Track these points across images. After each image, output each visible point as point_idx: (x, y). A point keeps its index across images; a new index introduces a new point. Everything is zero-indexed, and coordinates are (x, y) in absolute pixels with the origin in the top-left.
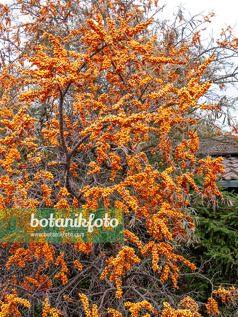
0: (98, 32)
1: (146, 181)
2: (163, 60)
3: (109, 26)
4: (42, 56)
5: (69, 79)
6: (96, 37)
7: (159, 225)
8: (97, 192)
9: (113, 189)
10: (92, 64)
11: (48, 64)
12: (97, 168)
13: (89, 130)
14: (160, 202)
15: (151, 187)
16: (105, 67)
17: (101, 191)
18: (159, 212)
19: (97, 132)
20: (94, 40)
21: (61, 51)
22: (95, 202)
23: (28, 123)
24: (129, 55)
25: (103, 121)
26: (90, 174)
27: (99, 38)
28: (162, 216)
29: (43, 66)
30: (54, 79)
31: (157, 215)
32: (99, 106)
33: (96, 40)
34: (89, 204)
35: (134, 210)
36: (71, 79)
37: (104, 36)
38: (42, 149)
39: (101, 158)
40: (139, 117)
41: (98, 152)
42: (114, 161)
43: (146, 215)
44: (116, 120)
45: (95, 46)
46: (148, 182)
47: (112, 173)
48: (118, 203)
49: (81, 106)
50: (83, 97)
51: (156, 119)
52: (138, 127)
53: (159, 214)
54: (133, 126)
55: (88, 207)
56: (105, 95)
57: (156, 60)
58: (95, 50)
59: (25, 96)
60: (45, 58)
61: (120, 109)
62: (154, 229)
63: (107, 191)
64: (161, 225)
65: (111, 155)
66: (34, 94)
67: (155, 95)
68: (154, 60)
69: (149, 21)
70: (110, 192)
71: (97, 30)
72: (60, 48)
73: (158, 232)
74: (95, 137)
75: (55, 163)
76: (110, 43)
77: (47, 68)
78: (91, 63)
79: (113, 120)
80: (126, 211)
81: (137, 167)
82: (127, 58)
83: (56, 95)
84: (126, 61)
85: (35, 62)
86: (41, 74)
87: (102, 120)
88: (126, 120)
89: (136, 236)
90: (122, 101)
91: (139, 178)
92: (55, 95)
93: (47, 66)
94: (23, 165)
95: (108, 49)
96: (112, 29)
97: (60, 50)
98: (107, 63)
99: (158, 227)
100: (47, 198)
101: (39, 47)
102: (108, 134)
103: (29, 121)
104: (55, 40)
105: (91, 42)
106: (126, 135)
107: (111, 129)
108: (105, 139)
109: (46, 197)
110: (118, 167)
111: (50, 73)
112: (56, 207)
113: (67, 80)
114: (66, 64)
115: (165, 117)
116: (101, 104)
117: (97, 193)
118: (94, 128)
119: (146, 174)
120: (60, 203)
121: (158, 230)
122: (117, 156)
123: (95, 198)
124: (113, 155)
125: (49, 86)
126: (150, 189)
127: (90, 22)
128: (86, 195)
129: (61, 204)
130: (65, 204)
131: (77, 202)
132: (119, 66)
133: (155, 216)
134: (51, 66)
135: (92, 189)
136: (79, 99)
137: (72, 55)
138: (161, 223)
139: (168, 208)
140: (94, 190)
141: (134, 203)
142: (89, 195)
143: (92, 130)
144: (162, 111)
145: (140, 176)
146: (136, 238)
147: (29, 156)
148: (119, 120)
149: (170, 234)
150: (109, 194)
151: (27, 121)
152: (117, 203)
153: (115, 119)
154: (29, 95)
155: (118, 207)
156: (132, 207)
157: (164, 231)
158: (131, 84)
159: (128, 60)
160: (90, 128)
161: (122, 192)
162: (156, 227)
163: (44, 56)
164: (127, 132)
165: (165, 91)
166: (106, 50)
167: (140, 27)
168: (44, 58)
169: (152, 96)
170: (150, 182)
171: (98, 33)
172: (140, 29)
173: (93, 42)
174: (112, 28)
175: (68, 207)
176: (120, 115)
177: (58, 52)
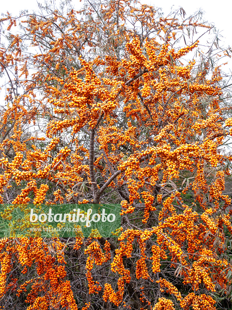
0: (138, 56)
1: (185, 224)
2: (203, 88)
3: (149, 50)
4: (78, 81)
5: (108, 107)
6: (135, 62)
7: (200, 274)
8: (132, 234)
9: (152, 231)
10: (130, 92)
11: (84, 91)
12: (131, 208)
13: (128, 164)
14: (200, 248)
15: (190, 231)
16: (145, 95)
17: (137, 233)
18: (200, 259)
19: (136, 167)
20: (133, 65)
21: (95, 78)
22: (130, 246)
23: (66, 155)
24: (164, 84)
25: (145, 153)
26: (122, 214)
27: (138, 63)
28: (203, 264)
29: (79, 93)
30: (95, 106)
31: (198, 262)
32: (127, 141)
33: (135, 66)
34: (123, 248)
35: (178, 257)
36: (110, 106)
37: (144, 61)
38: (82, 185)
39: (133, 197)
40: (190, 148)
41: (129, 190)
42: (147, 201)
43: (183, 261)
44: (162, 152)
45: (132, 72)
46: (187, 225)
47: (145, 214)
48: (156, 247)
49: (107, 140)
50: (108, 130)
51: (201, 152)
52: (184, 160)
53: (200, 262)
54: (179, 159)
55: (122, 252)
56: (134, 128)
57: (196, 88)
58: (132, 76)
59: (60, 125)
60: (81, 83)
61: (162, 140)
62: (195, 279)
63: (146, 234)
64: (203, 275)
65: (144, 194)
66: (69, 123)
67: (200, 126)
68: (193, 87)
69: (195, 44)
70: (149, 235)
71: (136, 54)
72: (94, 75)
73: (200, 282)
74: (130, 172)
75: (87, 201)
76: (151, 68)
77: (83, 95)
78: (128, 90)
79: (158, 152)
80: (164, 256)
81: (170, 208)
82: (162, 86)
83: (93, 124)
84: (162, 89)
85: (71, 87)
86: (79, 101)
87: (143, 152)
88: (172, 152)
89: (175, 287)
90: (164, 132)
91: (180, 219)
92: (91, 125)
93: (83, 93)
94: (52, 203)
95: (147, 75)
96: (152, 54)
97: (93, 77)
98: (147, 90)
99: (200, 277)
100: (80, 241)
101: (74, 72)
102: (148, 168)
103: (67, 153)
104: (89, 66)
105: (128, 68)
106: (172, 169)
107: (153, 163)
108: (145, 174)
109: (79, 239)
110: (152, 207)
111: (86, 100)
112: (87, 251)
113: (105, 107)
114: (104, 90)
115: (212, 149)
116: (129, 138)
117: (132, 236)
118: (133, 161)
119: (187, 215)
120: (91, 246)
121: (200, 280)
122: (150, 195)
123: (130, 241)
124: (146, 194)
125: (84, 115)
126: (190, 232)
127: (130, 45)
128: (120, 238)
129: (92, 248)
130: (98, 248)
131: (109, 246)
132: (157, 94)
133: (196, 264)
134: (88, 93)
135: (127, 231)
136: (104, 133)
137: (106, 82)
138: (203, 272)
139: (209, 254)
140: (130, 232)
141: (178, 248)
142: (123, 238)
143: (132, 164)
144: (208, 143)
145: (180, 218)
146: (174, 288)
147: (56, 193)
148: (164, 152)
149: (213, 285)
150: (149, 237)
151: (65, 153)
152: (154, 247)
153: (160, 151)
154: (64, 124)
155: (155, 252)
156: (176, 252)
157: (208, 281)
158: (171, 114)
159: (163, 89)
160: (129, 162)
161: (161, 235)
162: (198, 276)
163: (79, 81)
164: (174, 165)
165: (209, 121)
166: (145, 76)
167: (184, 51)
168: (79, 84)
169: (196, 126)
170: (189, 224)
171: (137, 58)
172: (183, 53)
173: (130, 68)
174: (151, 52)
175: (100, 251)
176: (164, 147)
177: (89, 80)
